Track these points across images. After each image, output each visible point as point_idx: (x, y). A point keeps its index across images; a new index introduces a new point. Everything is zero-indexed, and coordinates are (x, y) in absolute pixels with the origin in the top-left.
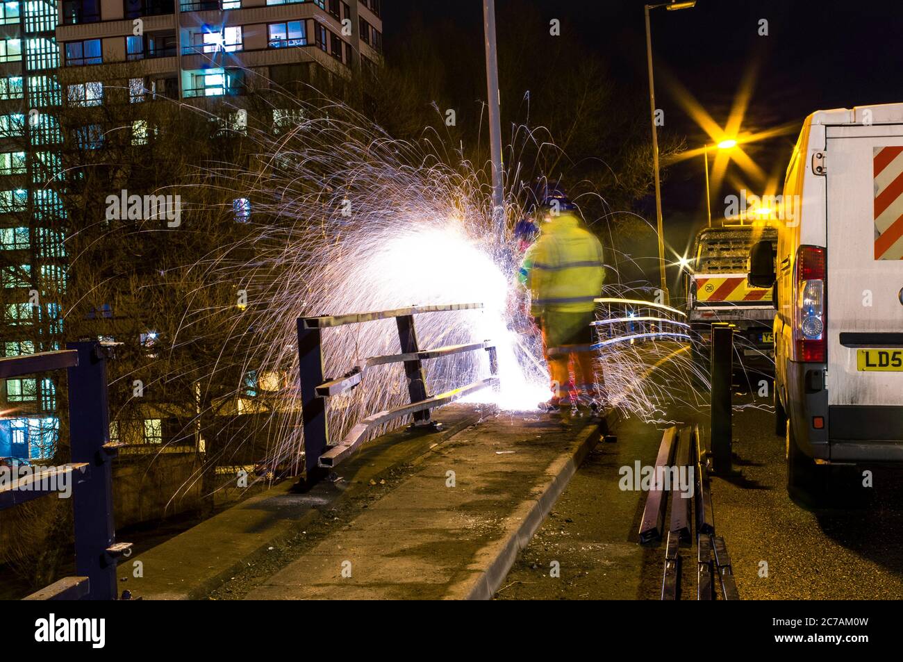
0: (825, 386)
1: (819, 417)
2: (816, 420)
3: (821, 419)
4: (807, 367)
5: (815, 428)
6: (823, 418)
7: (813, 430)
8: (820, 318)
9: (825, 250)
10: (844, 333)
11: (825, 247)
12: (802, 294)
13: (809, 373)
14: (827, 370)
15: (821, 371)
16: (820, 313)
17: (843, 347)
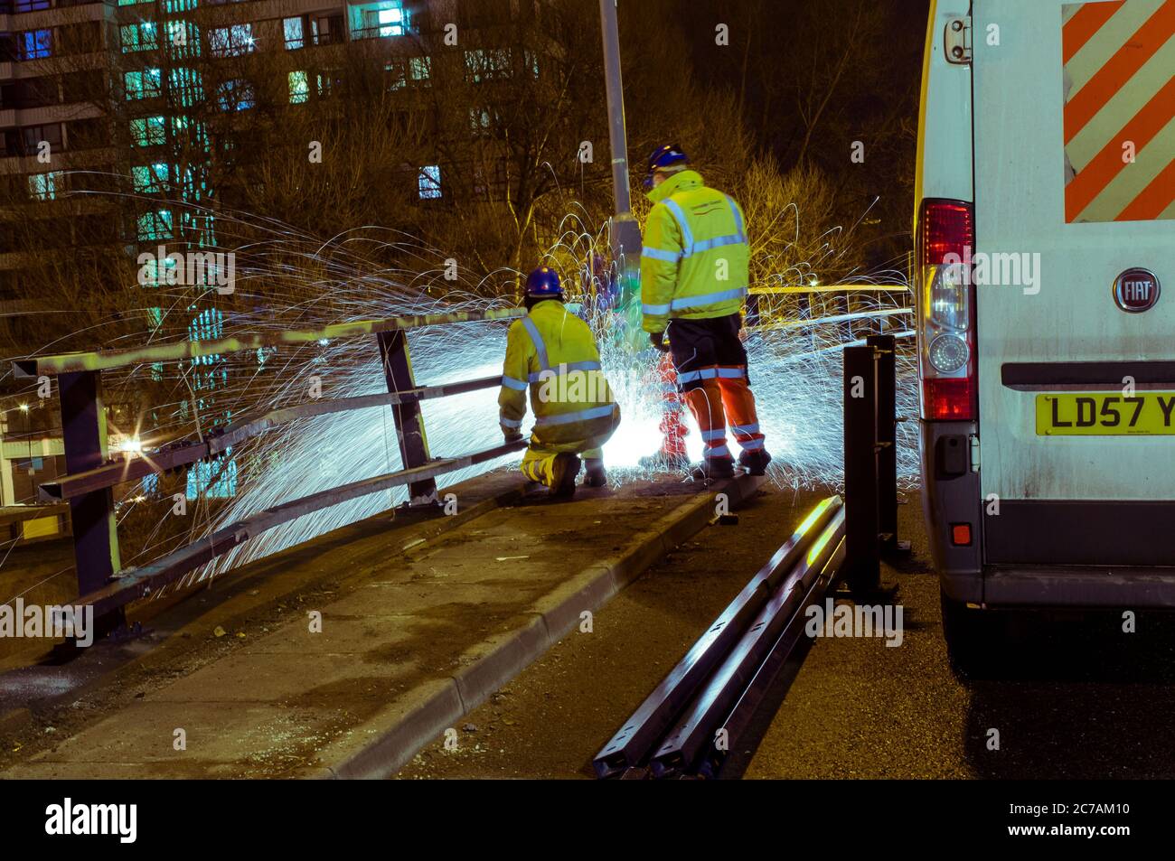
0: (971, 465)
1: (963, 524)
2: (956, 529)
3: (966, 528)
4: (939, 430)
5: (955, 545)
6: (970, 526)
7: (952, 547)
8: (963, 338)
9: (971, 207)
10: (1011, 364)
11: (971, 201)
12: (928, 291)
13: (941, 440)
14: (978, 435)
15: (964, 438)
16: (964, 326)
17: (1005, 388)
